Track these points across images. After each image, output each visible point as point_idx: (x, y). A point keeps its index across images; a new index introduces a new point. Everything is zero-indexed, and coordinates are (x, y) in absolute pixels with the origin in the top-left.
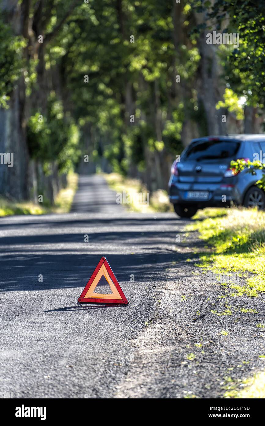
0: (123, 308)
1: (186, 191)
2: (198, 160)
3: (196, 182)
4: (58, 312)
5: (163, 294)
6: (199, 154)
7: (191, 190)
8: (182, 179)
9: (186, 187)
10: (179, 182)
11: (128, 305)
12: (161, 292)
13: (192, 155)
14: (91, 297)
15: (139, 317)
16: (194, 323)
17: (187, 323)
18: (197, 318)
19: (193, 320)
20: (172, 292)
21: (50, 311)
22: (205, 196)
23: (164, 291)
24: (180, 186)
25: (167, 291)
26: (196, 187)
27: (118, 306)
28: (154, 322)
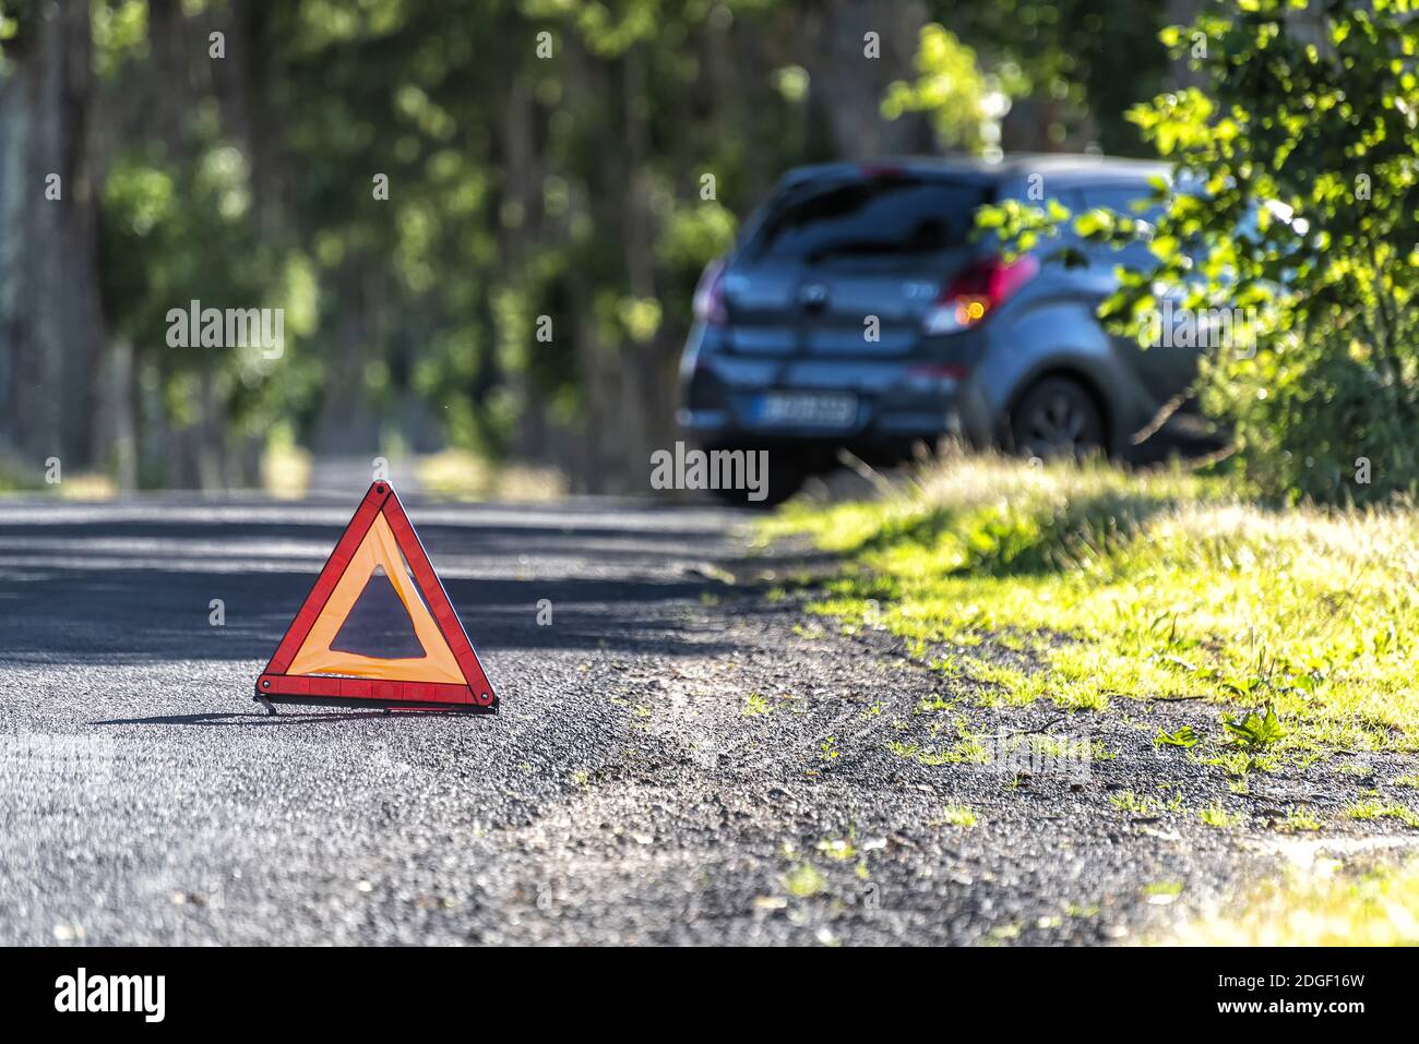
0: (470, 723)
1: (755, 393)
2: (816, 259)
3: (803, 355)
4: (160, 729)
5: (661, 695)
6: (821, 232)
7: (780, 387)
8: (743, 339)
9: (757, 374)
10: (729, 351)
11: (493, 712)
12: (653, 684)
13: (790, 239)
14: (320, 671)
15: (546, 757)
16: (810, 789)
17: (777, 785)
18: (826, 770)
19: (806, 775)
20: (701, 688)
21: (120, 722)
22: (840, 413)
23: (664, 682)
24: (734, 372)
25: (678, 685)
26: (803, 373)
27: (445, 714)
28: (616, 778)
